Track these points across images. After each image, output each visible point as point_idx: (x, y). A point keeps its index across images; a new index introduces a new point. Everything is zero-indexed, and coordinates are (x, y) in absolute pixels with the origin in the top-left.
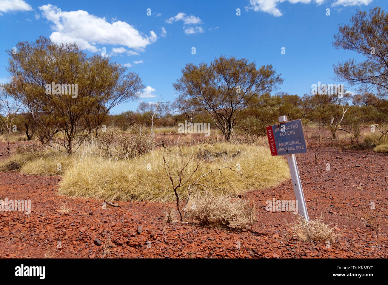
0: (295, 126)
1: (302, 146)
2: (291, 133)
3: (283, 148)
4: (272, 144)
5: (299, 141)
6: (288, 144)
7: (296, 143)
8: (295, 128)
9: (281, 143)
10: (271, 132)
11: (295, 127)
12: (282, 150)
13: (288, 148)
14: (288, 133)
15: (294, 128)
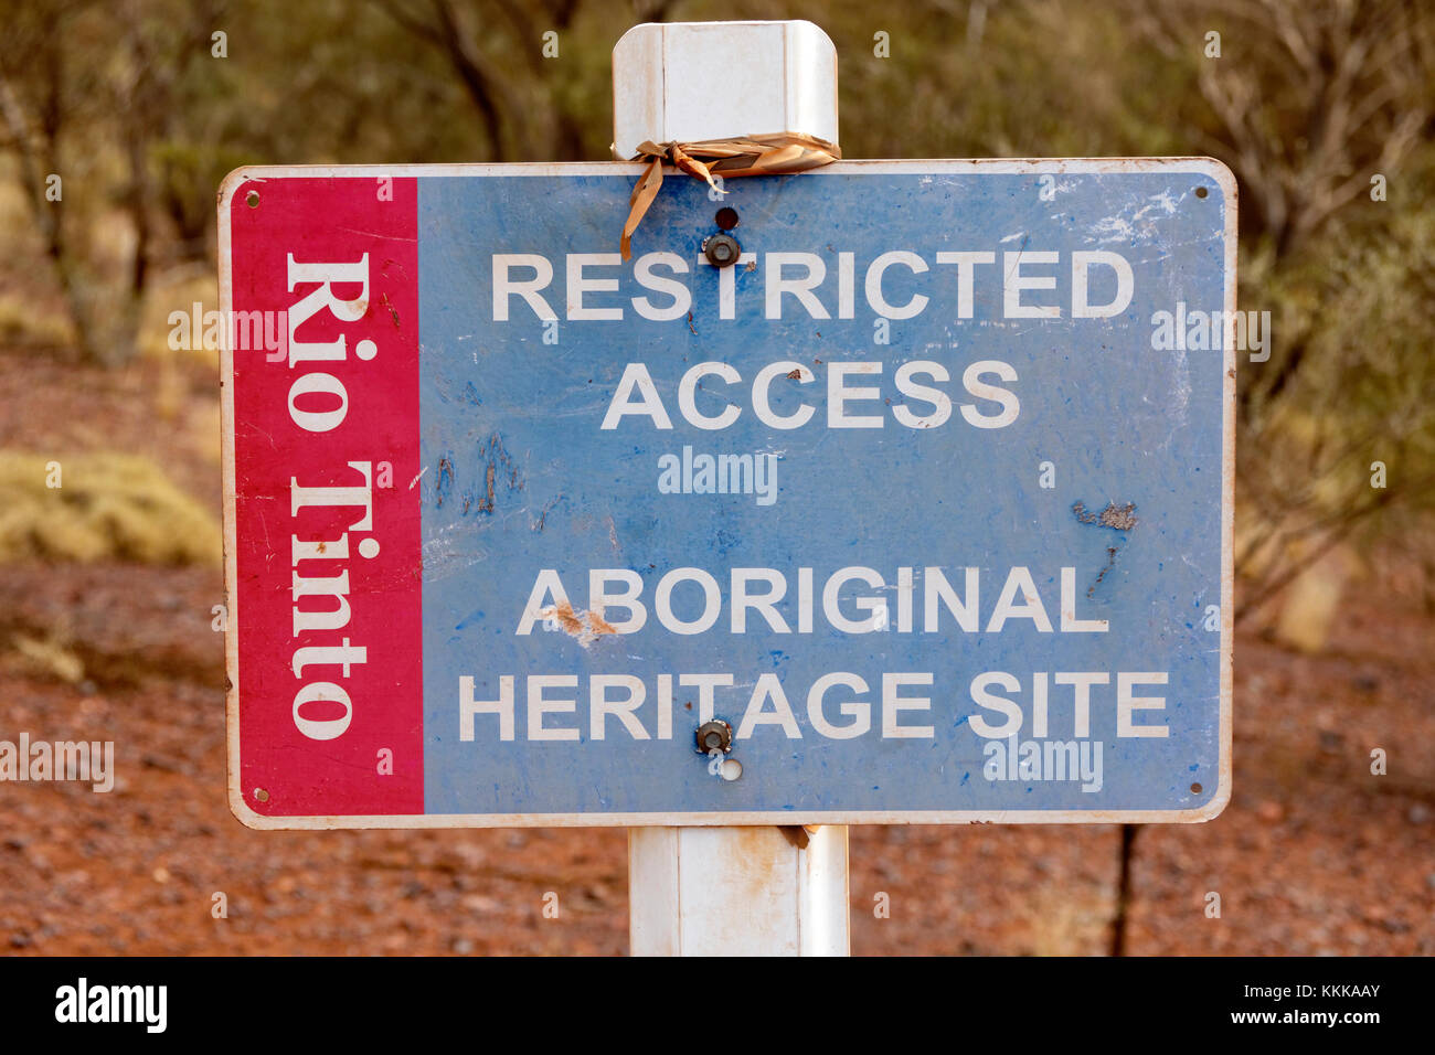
0: (1062, 272)
1: (1126, 680)
2: (925, 408)
3: (599, 683)
4: (312, 568)
5: (1068, 576)
6: (788, 606)
7: (1004, 610)
8: (1049, 312)
9: (598, 578)
10: (348, 312)
11: (1062, 296)
12: (581, 719)
13: (769, 683)
14: (837, 393)
15: (1013, 309)
